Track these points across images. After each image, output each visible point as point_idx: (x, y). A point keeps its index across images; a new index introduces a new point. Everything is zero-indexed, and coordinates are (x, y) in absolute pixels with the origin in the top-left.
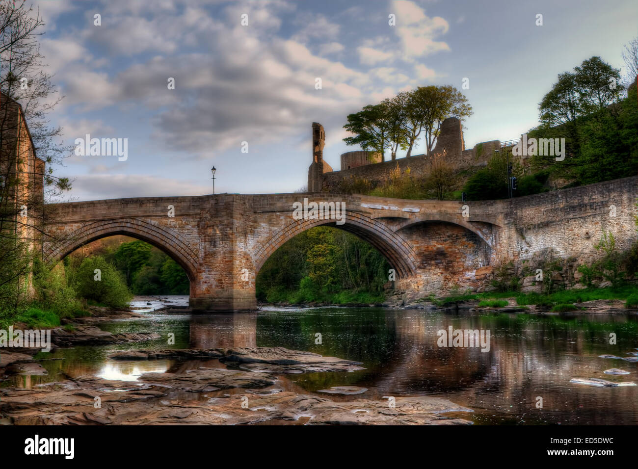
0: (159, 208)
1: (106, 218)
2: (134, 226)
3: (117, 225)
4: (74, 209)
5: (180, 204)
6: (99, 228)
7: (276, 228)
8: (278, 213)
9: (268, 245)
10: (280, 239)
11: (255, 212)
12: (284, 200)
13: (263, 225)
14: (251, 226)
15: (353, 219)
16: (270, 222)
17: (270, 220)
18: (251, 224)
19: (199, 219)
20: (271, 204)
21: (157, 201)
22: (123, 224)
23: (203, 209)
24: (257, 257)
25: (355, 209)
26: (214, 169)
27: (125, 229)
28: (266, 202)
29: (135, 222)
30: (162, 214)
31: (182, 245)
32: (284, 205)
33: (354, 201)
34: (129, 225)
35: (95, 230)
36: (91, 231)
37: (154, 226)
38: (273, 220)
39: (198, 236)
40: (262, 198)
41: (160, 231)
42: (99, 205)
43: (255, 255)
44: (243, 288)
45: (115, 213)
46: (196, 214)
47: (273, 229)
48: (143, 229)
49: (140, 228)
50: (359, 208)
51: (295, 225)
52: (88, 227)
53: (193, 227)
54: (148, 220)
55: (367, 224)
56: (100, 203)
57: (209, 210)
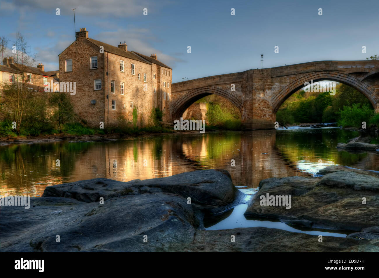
0: (222, 80)
1: (198, 87)
2: (211, 90)
3: (203, 90)
4: (184, 85)
5: (232, 77)
6: (196, 92)
7: (284, 85)
8: (285, 77)
9: (279, 94)
10: (287, 91)
11: (272, 77)
12: (289, 69)
13: (277, 84)
14: (269, 85)
15: (333, 75)
16: (281, 82)
17: (281, 81)
18: (268, 84)
19: (242, 84)
20: (281, 72)
21: (221, 77)
22: (206, 90)
23: (243, 79)
24: (273, 101)
25: (334, 69)
26: (262, 55)
27: (207, 92)
28: (278, 71)
29: (211, 88)
30: (224, 83)
31: (234, 98)
32: (288, 72)
33: (333, 65)
34: (209, 90)
35: (194, 93)
36: (192, 94)
37: (220, 89)
38: (282, 81)
39: (241, 92)
40: (276, 69)
41: (223, 91)
42: (194, 81)
43: (272, 100)
44: (261, 118)
45: (202, 85)
46: (240, 81)
47: (282, 85)
48: (215, 91)
49: (214, 91)
50: (336, 69)
51: (295, 82)
52: (191, 92)
53: (239, 88)
54: (217, 86)
55: (342, 78)
56: (195, 81)
57: (245, 79)
